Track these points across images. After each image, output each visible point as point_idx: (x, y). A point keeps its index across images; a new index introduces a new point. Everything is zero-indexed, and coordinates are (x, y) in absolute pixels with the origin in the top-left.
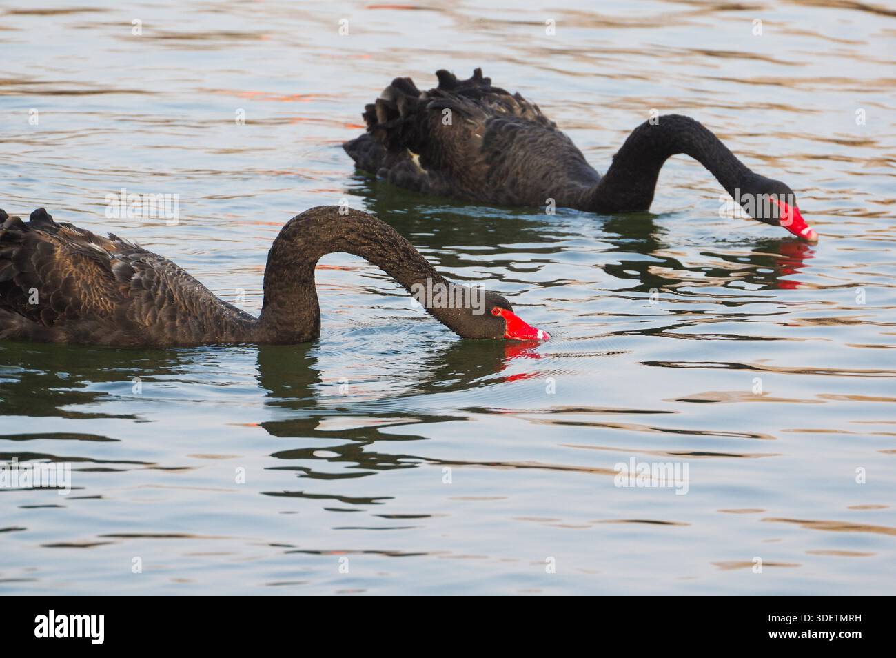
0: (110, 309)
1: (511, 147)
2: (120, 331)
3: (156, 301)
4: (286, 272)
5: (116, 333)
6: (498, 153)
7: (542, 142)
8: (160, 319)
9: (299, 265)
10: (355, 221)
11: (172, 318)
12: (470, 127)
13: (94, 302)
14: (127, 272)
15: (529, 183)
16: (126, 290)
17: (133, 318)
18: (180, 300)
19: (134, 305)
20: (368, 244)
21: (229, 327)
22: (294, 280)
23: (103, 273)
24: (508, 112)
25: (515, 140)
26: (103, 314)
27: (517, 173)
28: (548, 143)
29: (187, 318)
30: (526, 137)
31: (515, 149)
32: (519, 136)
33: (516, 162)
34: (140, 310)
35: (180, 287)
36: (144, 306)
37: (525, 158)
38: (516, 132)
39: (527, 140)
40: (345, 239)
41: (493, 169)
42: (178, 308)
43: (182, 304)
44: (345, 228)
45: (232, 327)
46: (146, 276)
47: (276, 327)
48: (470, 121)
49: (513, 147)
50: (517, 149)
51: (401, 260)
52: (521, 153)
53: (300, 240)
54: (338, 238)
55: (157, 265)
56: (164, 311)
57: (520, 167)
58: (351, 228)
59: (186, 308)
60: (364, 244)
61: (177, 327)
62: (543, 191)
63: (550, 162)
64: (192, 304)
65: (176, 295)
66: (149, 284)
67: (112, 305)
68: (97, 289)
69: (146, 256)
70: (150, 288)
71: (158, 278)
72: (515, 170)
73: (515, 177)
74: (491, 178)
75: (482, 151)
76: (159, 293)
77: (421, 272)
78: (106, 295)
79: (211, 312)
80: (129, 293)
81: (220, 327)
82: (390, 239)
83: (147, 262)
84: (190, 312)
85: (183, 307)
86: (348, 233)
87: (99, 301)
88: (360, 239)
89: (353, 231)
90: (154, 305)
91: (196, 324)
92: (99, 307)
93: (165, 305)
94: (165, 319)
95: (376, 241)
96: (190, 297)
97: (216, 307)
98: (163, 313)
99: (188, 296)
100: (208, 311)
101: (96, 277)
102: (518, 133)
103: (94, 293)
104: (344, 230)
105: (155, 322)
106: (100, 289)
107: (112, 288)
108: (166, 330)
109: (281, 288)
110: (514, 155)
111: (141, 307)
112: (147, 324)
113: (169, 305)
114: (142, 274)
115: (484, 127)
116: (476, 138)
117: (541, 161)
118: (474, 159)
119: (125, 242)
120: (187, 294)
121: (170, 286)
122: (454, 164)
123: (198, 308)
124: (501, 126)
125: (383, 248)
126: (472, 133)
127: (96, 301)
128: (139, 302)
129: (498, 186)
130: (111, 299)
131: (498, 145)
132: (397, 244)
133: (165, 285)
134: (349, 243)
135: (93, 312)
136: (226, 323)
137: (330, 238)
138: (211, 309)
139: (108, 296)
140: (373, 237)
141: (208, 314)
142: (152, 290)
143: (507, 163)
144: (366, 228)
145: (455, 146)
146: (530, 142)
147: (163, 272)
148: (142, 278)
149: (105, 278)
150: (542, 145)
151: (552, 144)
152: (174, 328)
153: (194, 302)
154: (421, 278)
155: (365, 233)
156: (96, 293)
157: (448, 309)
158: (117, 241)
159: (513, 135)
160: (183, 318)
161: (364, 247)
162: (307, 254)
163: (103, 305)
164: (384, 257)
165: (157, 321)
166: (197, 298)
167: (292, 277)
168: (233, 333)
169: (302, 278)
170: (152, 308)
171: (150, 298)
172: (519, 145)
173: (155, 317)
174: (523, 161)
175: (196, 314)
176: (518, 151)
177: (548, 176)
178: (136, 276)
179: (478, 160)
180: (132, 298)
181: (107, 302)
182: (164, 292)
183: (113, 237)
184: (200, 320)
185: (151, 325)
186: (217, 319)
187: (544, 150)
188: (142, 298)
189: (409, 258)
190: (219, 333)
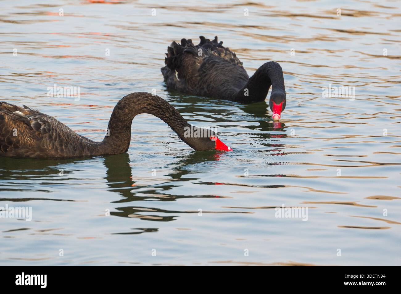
0: (33, 143)
1: (211, 70)
2: (39, 152)
3: (53, 138)
4: (120, 124)
5: (37, 153)
6: (205, 72)
7: (227, 69)
8: (56, 146)
9: (126, 120)
10: (151, 100)
11: (61, 145)
12: (197, 60)
13: (25, 140)
14: (38, 126)
15: (215, 86)
16: (39, 134)
17: (44, 146)
18: (63, 136)
19: (44, 141)
20: (156, 110)
21: (86, 148)
22: (124, 127)
23: (28, 127)
24: (218, 55)
25: (214, 67)
26: (30, 145)
27: (211, 82)
28: (230, 70)
29: (67, 145)
30: (219, 67)
31: (212, 71)
32: (216, 65)
33: (211, 77)
34: (47, 143)
35: (62, 130)
36: (48, 141)
37: (216, 75)
38: (215, 64)
39: (220, 68)
40: (147, 108)
41: (201, 79)
42: (63, 140)
43: (64, 138)
44: (147, 103)
45: (88, 147)
46: (47, 126)
47: (112, 146)
48: (197, 58)
49: (212, 70)
50: (213, 71)
51: (171, 116)
52: (215, 73)
53: (126, 110)
54: (143, 108)
55: (50, 121)
56: (57, 142)
57: (212, 79)
58: (149, 103)
59: (67, 140)
60: (155, 110)
61: (63, 149)
62: (220, 90)
63: (228, 78)
64: (68, 138)
65: (61, 134)
66: (49, 130)
67: (34, 141)
68: (26, 134)
69: (43, 116)
70: (50, 132)
71: (52, 127)
72: (210, 81)
73: (210, 83)
74: (200, 83)
75: (199, 71)
76: (54, 134)
77: (180, 122)
78: (30, 137)
79: (77, 141)
80: (40, 135)
81: (82, 148)
82: (166, 107)
83: (45, 119)
84: (68, 142)
85: (65, 140)
86: (148, 105)
87: (28, 140)
88: (153, 108)
89: (150, 104)
90: (53, 140)
91: (72, 147)
92: (28, 142)
93: (58, 139)
94: (58, 146)
95: (160, 108)
96: (67, 135)
97: (79, 139)
98: (57, 143)
99: (66, 135)
100: (76, 141)
101: (25, 129)
102: (216, 64)
103: (25, 136)
104: (146, 104)
105: (54, 148)
106: (28, 134)
107: (33, 133)
108: (59, 151)
109: (117, 130)
110: (211, 74)
111: (47, 141)
112: (50, 149)
113: (59, 139)
114: (45, 126)
115: (202, 61)
116: (198, 65)
117: (223, 77)
118: (195, 74)
119: (32, 109)
120: (66, 134)
121: (58, 130)
122: (187, 76)
123: (71, 139)
124: (209, 61)
125: (163, 111)
126: (196, 63)
127: (26, 139)
128: (46, 139)
129: (202, 86)
130: (33, 138)
131: (205, 69)
132: (170, 109)
133: (56, 130)
134: (149, 109)
135: (25, 145)
136: (85, 145)
137: (140, 108)
138: (77, 140)
139: (31, 137)
140: (159, 106)
141: (76, 142)
142: (51, 133)
143: (207, 77)
144: (156, 103)
145: (189, 68)
146: (221, 69)
147: (54, 124)
148: (46, 128)
149: (29, 129)
150: (226, 71)
151: (231, 71)
152: (62, 150)
153: (69, 137)
154: (179, 124)
155: (156, 105)
156: (26, 136)
157: (191, 138)
158: (28, 109)
159: (214, 65)
160: (65, 145)
161: (155, 111)
162: (129, 115)
163: (29, 141)
164: (164, 115)
165: (55, 147)
166: (70, 135)
167: (123, 126)
168: (88, 150)
169: (127, 126)
170: (52, 142)
171: (50, 137)
172: (215, 70)
173: (53, 145)
174: (215, 77)
175: (71, 143)
176: (214, 72)
177: (223, 85)
178: (42, 127)
179: (196, 75)
180: (42, 137)
181: (31, 140)
182: (56, 134)
183: (26, 107)
184: (73, 145)
185: (52, 149)
186: (81, 144)
187: (226, 73)
188: (47, 137)
189: (175, 115)
190: (82, 150)
